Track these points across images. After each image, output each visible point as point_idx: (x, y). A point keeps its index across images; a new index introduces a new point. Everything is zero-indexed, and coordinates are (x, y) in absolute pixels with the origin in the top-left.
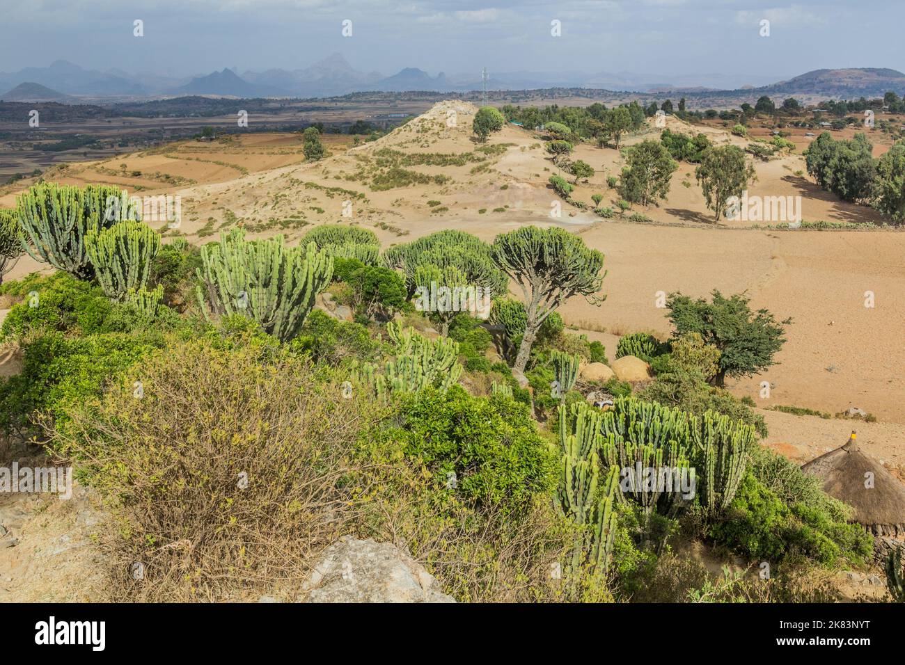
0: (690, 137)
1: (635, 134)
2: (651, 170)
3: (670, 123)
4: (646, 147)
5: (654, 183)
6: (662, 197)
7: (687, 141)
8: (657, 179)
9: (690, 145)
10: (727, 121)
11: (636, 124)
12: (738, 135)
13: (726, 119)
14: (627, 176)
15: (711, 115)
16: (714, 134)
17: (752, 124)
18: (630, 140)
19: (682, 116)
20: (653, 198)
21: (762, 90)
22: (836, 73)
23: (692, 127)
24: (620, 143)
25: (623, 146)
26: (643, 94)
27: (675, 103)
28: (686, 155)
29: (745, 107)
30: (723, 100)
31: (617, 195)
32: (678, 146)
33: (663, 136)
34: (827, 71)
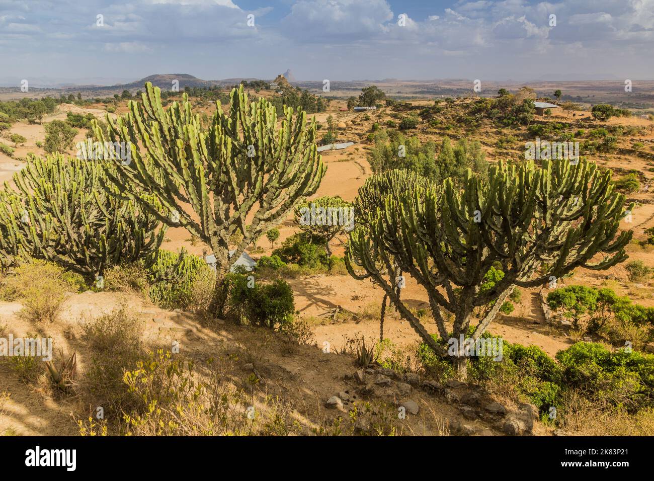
0: (84, 115)
1: (52, 115)
2: (61, 136)
3: (72, 108)
4: (55, 123)
5: (64, 143)
6: (71, 149)
7: (82, 118)
8: (66, 140)
9: (85, 120)
10: (107, 104)
11: (51, 109)
12: (112, 112)
13: (106, 103)
14: (48, 140)
15: (98, 101)
16: (98, 113)
17: (121, 105)
18: (48, 119)
19: (79, 103)
20: (65, 151)
21: (126, 86)
22: (163, 76)
23: (85, 110)
24: (43, 121)
25: (45, 123)
26: (58, 90)
27: (76, 94)
28: (84, 125)
29: (116, 96)
30: (106, 92)
31: (44, 151)
32: (78, 122)
33: (68, 116)
34: (158, 75)
